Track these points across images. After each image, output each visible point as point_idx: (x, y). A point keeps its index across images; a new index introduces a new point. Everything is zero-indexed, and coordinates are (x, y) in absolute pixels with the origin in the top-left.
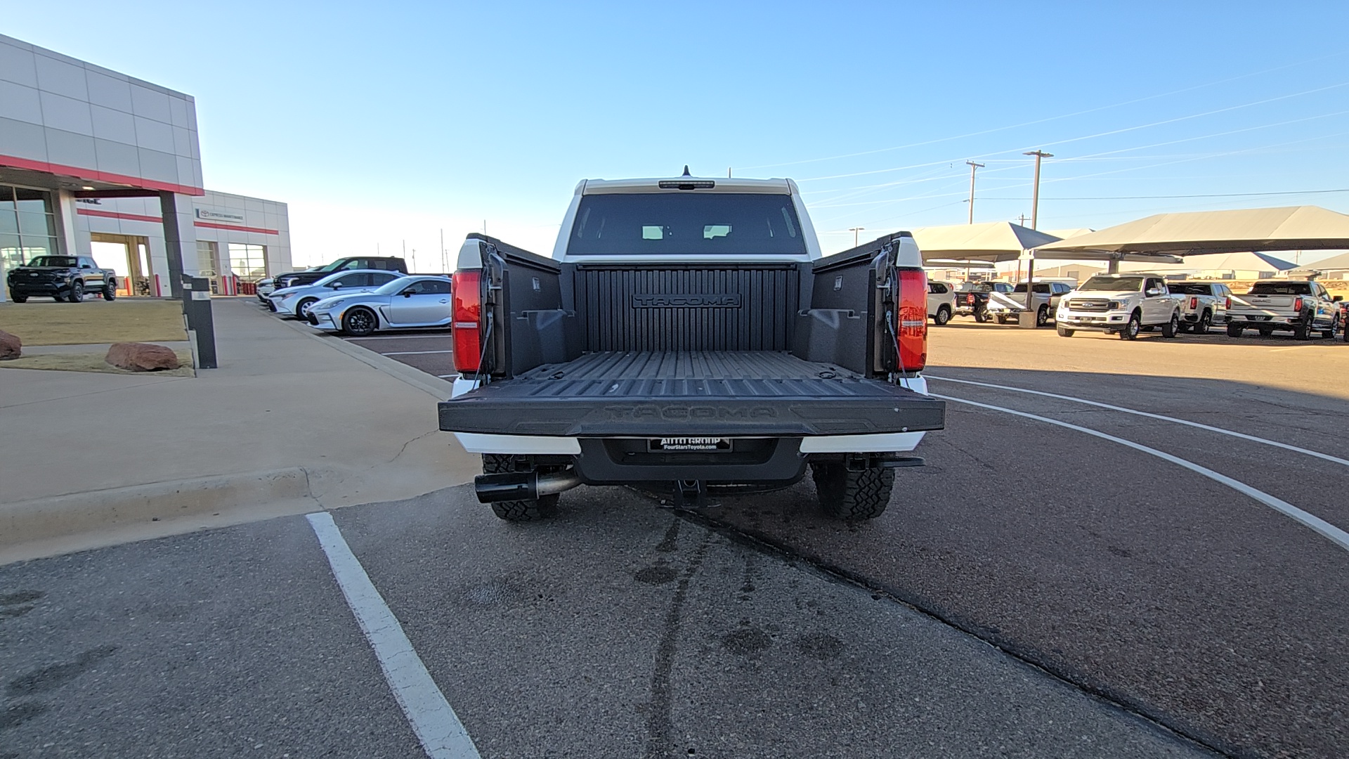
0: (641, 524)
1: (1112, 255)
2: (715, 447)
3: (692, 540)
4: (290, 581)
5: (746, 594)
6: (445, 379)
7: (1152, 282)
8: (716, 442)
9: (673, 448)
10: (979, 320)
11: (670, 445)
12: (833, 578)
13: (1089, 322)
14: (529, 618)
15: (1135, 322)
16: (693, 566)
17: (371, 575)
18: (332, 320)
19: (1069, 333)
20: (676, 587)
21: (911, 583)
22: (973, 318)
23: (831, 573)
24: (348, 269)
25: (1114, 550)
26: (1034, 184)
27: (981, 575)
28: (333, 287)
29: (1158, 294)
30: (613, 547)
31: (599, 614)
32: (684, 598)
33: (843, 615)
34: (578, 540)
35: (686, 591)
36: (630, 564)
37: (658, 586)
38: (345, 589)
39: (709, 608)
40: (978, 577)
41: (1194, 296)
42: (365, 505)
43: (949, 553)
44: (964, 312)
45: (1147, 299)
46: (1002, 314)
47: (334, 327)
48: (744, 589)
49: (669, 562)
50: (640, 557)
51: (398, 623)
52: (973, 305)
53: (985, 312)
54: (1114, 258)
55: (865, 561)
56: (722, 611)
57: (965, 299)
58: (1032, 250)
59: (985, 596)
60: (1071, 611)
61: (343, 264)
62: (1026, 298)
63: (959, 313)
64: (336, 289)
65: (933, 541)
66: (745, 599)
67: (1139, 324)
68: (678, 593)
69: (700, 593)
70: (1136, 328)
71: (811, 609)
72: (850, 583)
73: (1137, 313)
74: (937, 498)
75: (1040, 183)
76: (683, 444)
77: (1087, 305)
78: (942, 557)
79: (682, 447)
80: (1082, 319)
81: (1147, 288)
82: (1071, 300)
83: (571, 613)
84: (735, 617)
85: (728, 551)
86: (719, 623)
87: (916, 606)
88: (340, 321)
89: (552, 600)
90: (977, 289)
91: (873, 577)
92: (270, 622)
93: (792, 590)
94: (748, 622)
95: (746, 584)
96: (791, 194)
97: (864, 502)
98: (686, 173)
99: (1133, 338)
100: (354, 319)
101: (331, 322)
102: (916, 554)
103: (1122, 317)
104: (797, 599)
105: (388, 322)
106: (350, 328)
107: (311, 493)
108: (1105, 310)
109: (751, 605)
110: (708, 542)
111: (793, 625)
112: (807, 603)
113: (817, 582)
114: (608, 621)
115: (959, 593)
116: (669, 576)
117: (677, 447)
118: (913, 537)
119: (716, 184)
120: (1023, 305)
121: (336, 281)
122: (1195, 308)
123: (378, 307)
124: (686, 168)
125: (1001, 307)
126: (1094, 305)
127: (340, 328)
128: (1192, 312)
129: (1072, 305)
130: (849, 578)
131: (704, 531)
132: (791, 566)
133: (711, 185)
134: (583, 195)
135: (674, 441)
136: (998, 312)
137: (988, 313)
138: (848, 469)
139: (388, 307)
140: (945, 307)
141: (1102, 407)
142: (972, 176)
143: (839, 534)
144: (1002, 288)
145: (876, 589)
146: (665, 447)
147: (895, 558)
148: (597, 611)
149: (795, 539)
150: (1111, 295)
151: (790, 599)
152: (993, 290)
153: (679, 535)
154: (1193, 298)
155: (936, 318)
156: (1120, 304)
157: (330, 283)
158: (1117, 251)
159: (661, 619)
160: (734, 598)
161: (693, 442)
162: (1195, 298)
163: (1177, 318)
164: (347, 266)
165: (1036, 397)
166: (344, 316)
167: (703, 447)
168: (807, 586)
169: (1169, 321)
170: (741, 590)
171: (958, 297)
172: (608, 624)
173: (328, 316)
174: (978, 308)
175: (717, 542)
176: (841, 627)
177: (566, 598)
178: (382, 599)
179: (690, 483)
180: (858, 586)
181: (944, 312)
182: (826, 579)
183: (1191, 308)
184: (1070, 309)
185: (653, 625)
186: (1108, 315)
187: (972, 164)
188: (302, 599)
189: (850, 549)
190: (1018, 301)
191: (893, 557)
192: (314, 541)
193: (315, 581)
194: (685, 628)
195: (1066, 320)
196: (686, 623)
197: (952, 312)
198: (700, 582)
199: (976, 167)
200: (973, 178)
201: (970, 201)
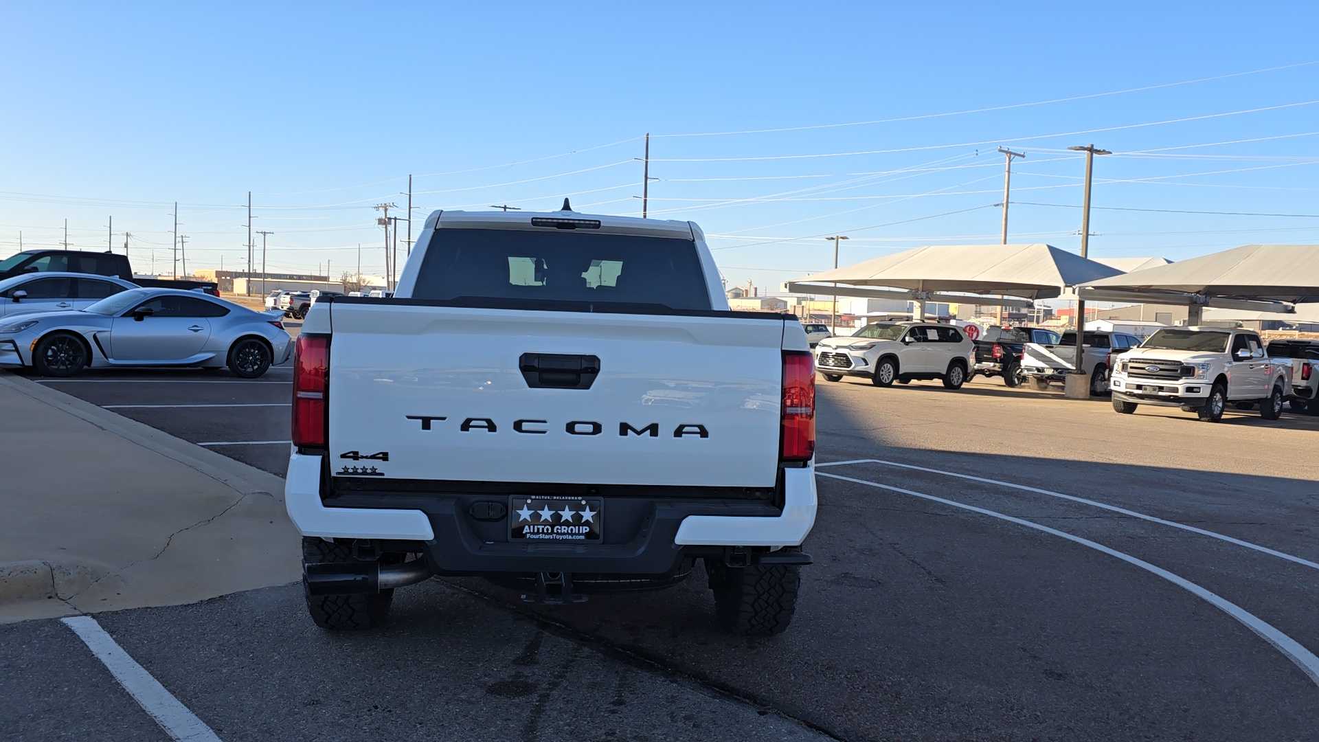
0: (495, 637)
1: (1192, 297)
2: (583, 537)
3: (557, 654)
4: (66, 689)
5: (614, 708)
6: (210, 447)
7: (1243, 340)
8: (584, 532)
9: (537, 537)
10: (1010, 383)
11: (533, 533)
12: (717, 694)
13: (1154, 393)
14: (364, 728)
15: (1218, 396)
16: (556, 680)
17: (166, 684)
18: (17, 350)
19: (1129, 408)
20: (535, 700)
21: (805, 700)
22: (1000, 380)
23: (718, 690)
24: (35, 270)
25: (1050, 673)
26: (1084, 184)
27: (886, 694)
28: (13, 297)
29: (1251, 358)
30: (461, 659)
31: (445, 725)
32: (543, 711)
33: (721, 728)
34: (416, 651)
35: (547, 704)
36: (481, 677)
37: (514, 699)
38: (137, 697)
39: (572, 719)
40: (883, 696)
41: (1305, 361)
42: (135, 610)
43: (857, 672)
44: (989, 370)
45: (1235, 363)
46: (1042, 376)
47: (20, 363)
48: (614, 703)
49: (527, 676)
50: (493, 671)
51: (211, 731)
52: (1001, 361)
53: (1018, 372)
54: (1195, 303)
55: (759, 678)
56: (586, 723)
57: (990, 351)
58: (1077, 287)
59: (884, 713)
60: (973, 728)
61: (27, 261)
62: (1075, 354)
63: (981, 372)
64: (17, 300)
65: (843, 660)
66: (613, 712)
67: (1225, 399)
68: (537, 706)
69: (562, 706)
70: (1220, 404)
71: (687, 722)
72: (736, 699)
73: (1221, 382)
74: (863, 614)
75: (1092, 184)
76: (548, 534)
77: (1151, 368)
78: (849, 676)
79: (547, 537)
80: (1145, 389)
81: (1235, 349)
82: (1130, 362)
83: (413, 723)
84: (601, 729)
85: (600, 666)
86: (581, 734)
87: (805, 721)
88: (31, 353)
89: (390, 711)
90: (1008, 337)
91: (764, 694)
92: (57, 728)
93: (669, 704)
94: (614, 733)
95: (616, 698)
96: (694, 240)
97: (764, 611)
98: (567, 206)
99: (1216, 419)
100: (53, 350)
101: (16, 354)
102: (820, 672)
103: (1199, 388)
104: (673, 713)
105: (106, 358)
106: (46, 363)
107: (57, 594)
108: (1177, 378)
109: (620, 718)
110: (576, 656)
111: (664, 736)
112: (683, 717)
113: (698, 698)
114: (456, 731)
115: (856, 710)
116: (527, 689)
117: (541, 536)
118: (821, 655)
119: (602, 225)
120: (1072, 363)
121: (18, 288)
122: (1307, 379)
123: (94, 333)
124: (567, 201)
125: (1041, 364)
126: (1161, 370)
127: (30, 364)
128: (1304, 383)
129: (1131, 368)
130: (736, 695)
131: (572, 645)
132: (672, 682)
133: (596, 224)
134: (435, 229)
135: (538, 529)
136: (1036, 372)
137: (1022, 374)
138: (727, 564)
139: (107, 334)
140: (960, 362)
141: (1118, 513)
142: (1007, 169)
143: (735, 651)
144: (1043, 337)
145: (765, 705)
146: (528, 536)
147: (794, 675)
148: (442, 721)
149: (681, 655)
150: (1184, 356)
151: (666, 713)
152: (1031, 341)
153: (541, 648)
154: (1304, 364)
155: (945, 378)
156: (1196, 370)
157: (7, 291)
158: (1198, 293)
159: (516, 730)
160: (601, 711)
161: (559, 531)
162: (1308, 365)
163: (1281, 392)
164: (33, 265)
165: (1037, 498)
166: (37, 345)
167: (570, 537)
168: (687, 701)
169: (1269, 395)
170: (610, 704)
171: (978, 348)
172: (456, 733)
173: (11, 345)
174: (1009, 366)
175: (588, 657)
176: (717, 738)
177: (407, 709)
178: (185, 708)
179: (554, 575)
180: (746, 703)
181: (958, 370)
182: (709, 695)
183: (1303, 378)
184: (1129, 373)
185: (507, 735)
186: (1181, 385)
187: (1007, 152)
188: (87, 707)
189: (744, 667)
190: (1063, 358)
191: (792, 674)
192: (83, 648)
193: (98, 689)
194: (544, 738)
195: (1124, 390)
196: (545, 734)
197: (969, 371)
198: (563, 696)
199: (1012, 156)
200: (1009, 172)
201: (1005, 205)
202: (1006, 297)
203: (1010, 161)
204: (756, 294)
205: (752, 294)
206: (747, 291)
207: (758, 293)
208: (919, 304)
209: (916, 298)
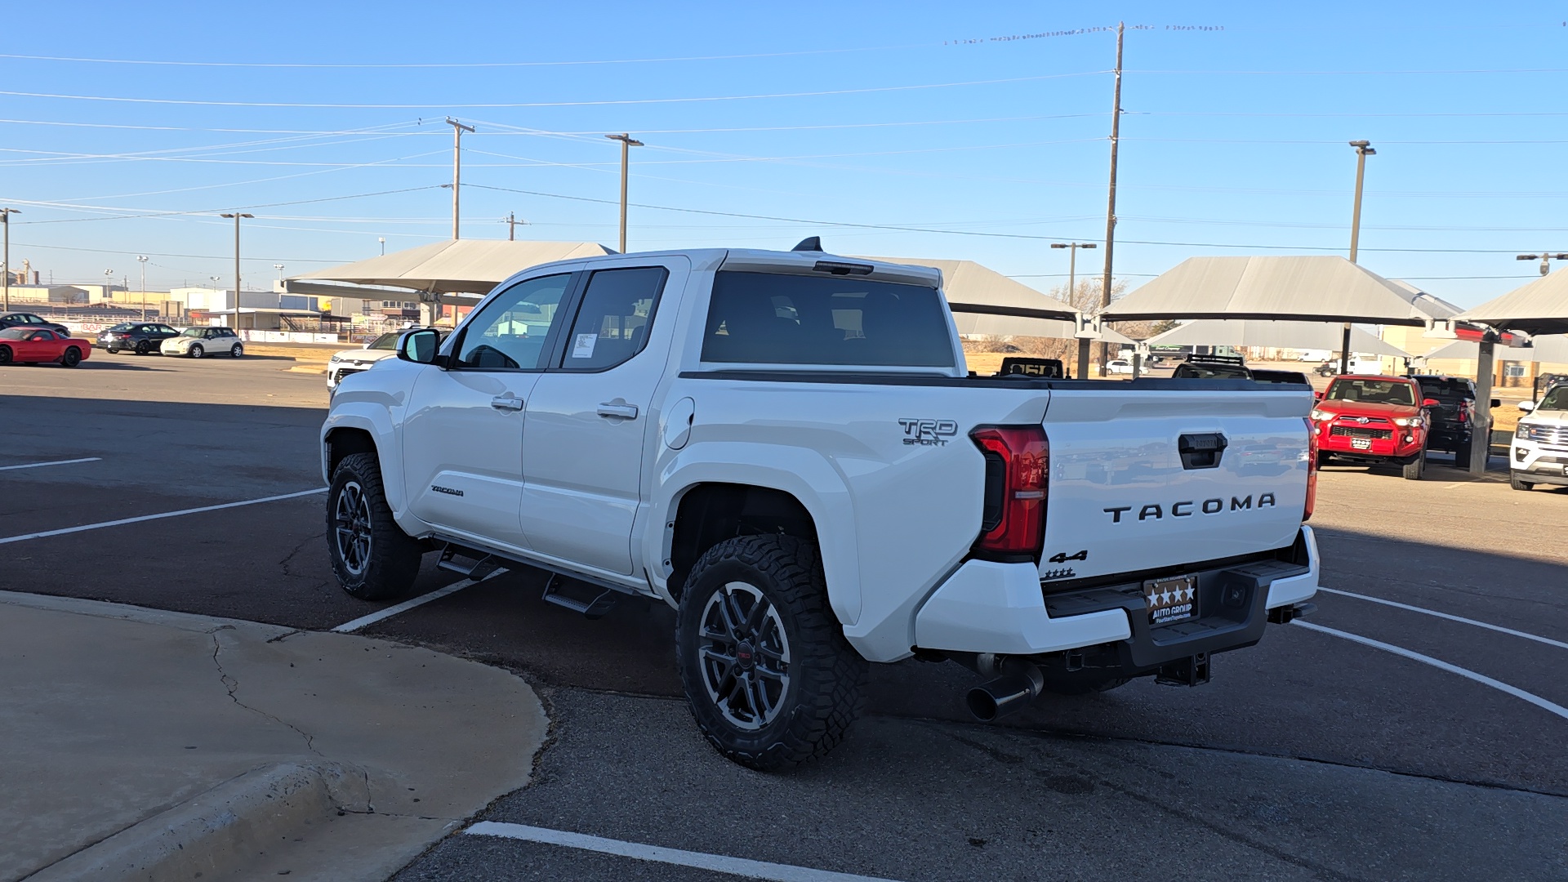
2: (1187, 615)
5: (1176, 779)
8: (1189, 609)
9: (1162, 620)
11: (1159, 618)
20: (1112, 790)
32: (1143, 796)
35: (1128, 790)
37: (1097, 793)
39: (1181, 798)
48: (1166, 776)
66: (1185, 783)
68: (1126, 793)
69: (1142, 788)
76: (1168, 616)
79: (1169, 619)
86: (1216, 807)
95: (1153, 771)
116: (1080, 782)
117: (1165, 619)
119: (874, 271)
133: (868, 271)
134: (717, 272)
135: (1162, 612)
142: (456, 145)
159: (1172, 817)
160: (1176, 785)
161: (1170, 613)
167: (1175, 617)
170: (1163, 777)
185: (1180, 824)
187: (456, 124)
194: (1206, 818)
196: (1197, 814)
198: (1120, 781)
199: (461, 129)
200: (458, 147)
201: (455, 187)
202: (460, 295)
203: (459, 135)
204: (37, 281)
205: (31, 280)
206: (22, 276)
207: (40, 279)
208: (428, 308)
209: (425, 301)
